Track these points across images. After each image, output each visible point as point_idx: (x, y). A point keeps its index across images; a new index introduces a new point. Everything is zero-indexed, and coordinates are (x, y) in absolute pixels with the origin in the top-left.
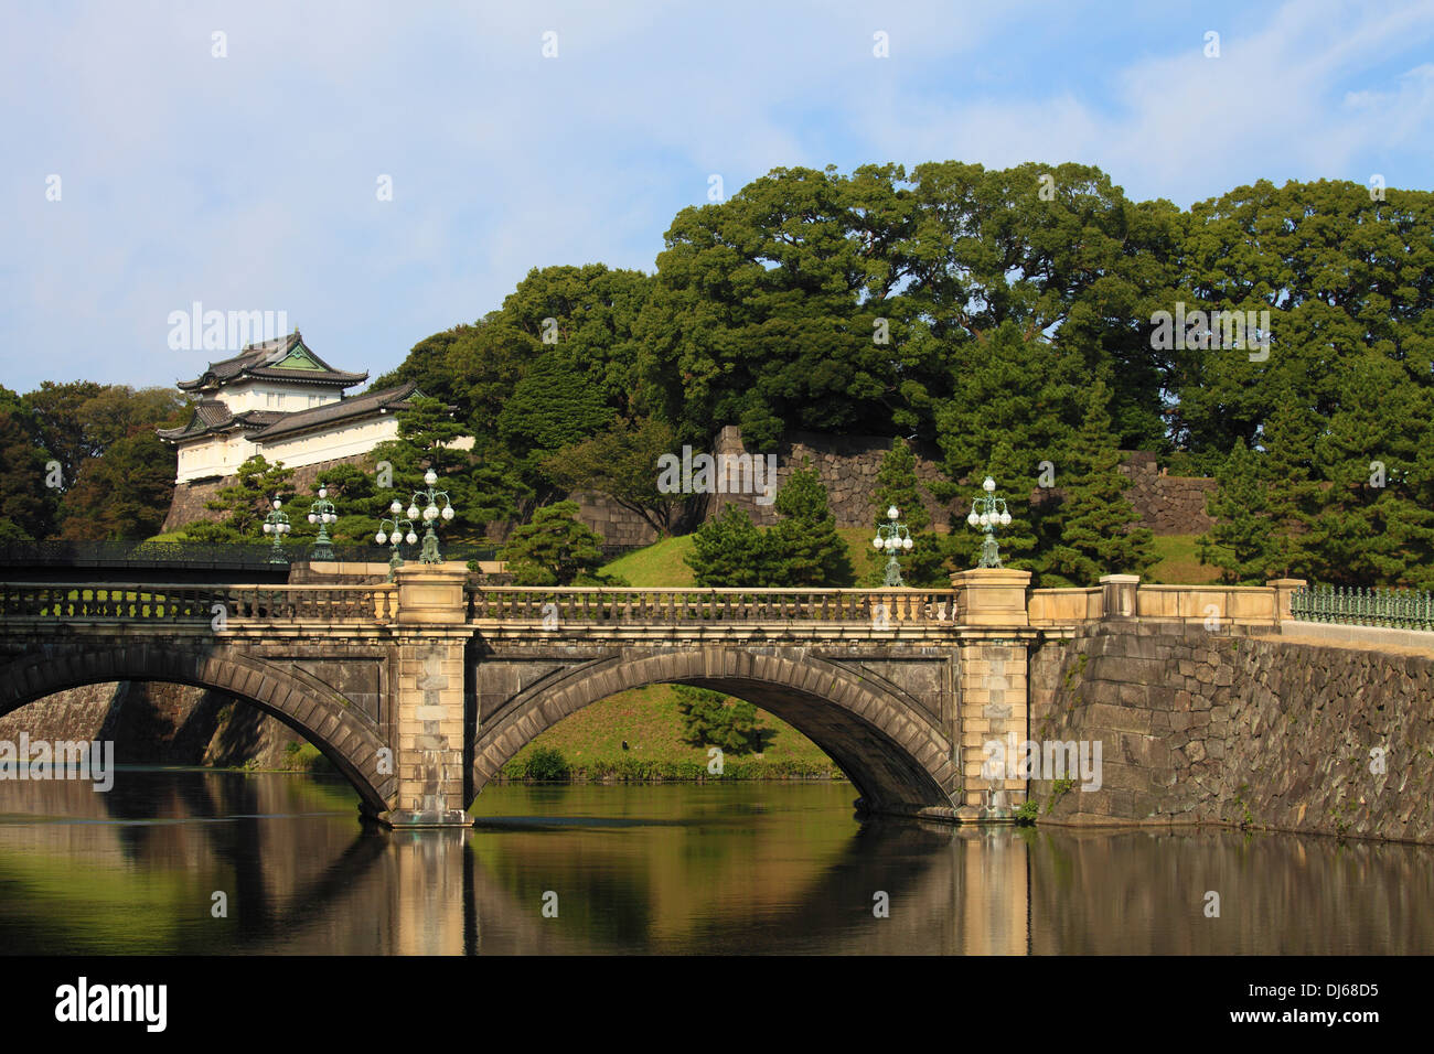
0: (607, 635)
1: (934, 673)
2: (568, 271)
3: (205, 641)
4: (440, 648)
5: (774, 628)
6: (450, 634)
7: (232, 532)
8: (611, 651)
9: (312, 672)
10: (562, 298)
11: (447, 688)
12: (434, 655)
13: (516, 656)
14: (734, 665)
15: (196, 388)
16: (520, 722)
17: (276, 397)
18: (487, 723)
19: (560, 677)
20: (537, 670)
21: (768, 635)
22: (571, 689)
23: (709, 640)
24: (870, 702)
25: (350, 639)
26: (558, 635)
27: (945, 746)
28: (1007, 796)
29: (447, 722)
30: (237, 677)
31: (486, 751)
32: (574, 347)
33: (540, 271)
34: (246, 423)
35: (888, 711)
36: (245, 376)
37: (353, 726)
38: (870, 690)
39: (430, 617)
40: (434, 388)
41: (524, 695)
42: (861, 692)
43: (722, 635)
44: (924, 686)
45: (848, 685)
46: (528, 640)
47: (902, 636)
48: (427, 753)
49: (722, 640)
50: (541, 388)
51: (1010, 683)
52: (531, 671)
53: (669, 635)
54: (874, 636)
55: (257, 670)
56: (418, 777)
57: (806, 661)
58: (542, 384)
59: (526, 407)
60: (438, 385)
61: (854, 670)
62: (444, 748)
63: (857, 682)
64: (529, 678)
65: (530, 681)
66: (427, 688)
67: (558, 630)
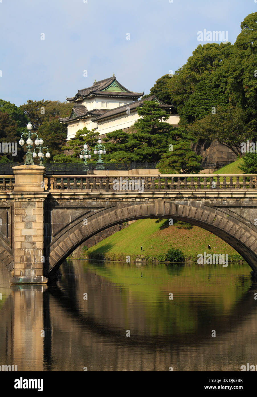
0: (110, 196)
2: (213, 45)
4: (33, 203)
5: (187, 193)
6: (36, 196)
7: (73, 159)
8: (112, 203)
10: (210, 57)
11: (35, 221)
12: (30, 206)
13: (69, 206)
14: (168, 209)
15: (73, 100)
16: (71, 236)
17: (105, 103)
18: (56, 236)
19: (89, 216)
20: (78, 213)
21: (184, 196)
22: (94, 220)
23: (157, 198)
24: (233, 226)
26: (87, 197)
29: (36, 236)
31: (55, 249)
32: (213, 78)
33: (202, 46)
34: (92, 114)
35: (241, 230)
36: (91, 95)
38: (233, 221)
39: (28, 189)
40: (164, 98)
41: (73, 224)
42: (228, 222)
43: (162, 196)
45: (222, 218)
46: (74, 199)
47: (247, 196)
48: (26, 250)
49: (163, 198)
50: (200, 95)
52: (76, 213)
53: (138, 196)
54: (234, 196)
56: (22, 261)
57: (202, 207)
58: (200, 94)
59: (194, 104)
60: (165, 97)
61: (225, 211)
62: (34, 248)
63: (226, 217)
64: (75, 216)
65: (75, 217)
66: (26, 221)
67: (87, 194)
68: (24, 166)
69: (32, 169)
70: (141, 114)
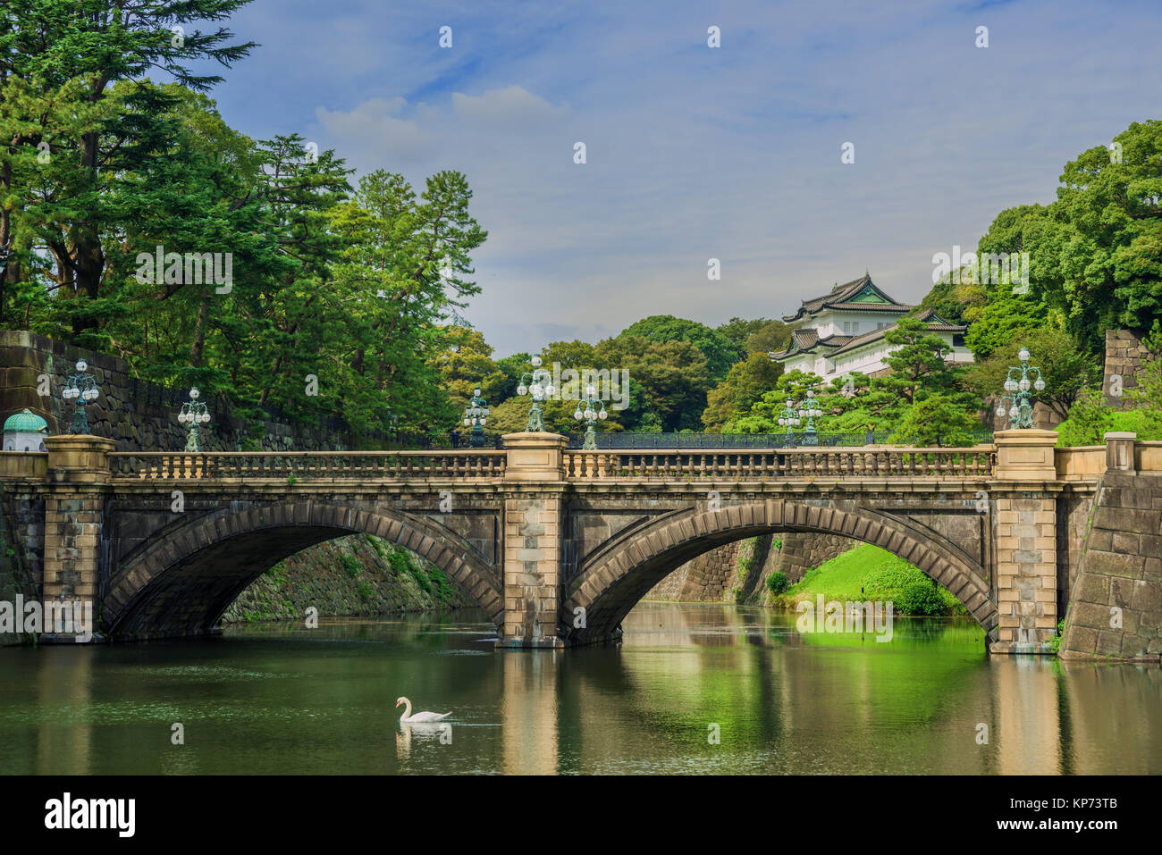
0: (681, 490)
1: (974, 522)
3: (357, 497)
4: (538, 502)
5: (827, 483)
6: (545, 490)
8: (686, 503)
9: (442, 521)
11: (543, 535)
12: (533, 507)
13: (606, 508)
14: (792, 514)
15: (794, 320)
16: (610, 563)
17: (852, 324)
19: (643, 525)
20: (626, 520)
21: (822, 490)
22: (653, 534)
23: (770, 493)
25: (471, 494)
26: (640, 491)
27: (985, 588)
28: (1038, 634)
29: (544, 562)
30: (381, 526)
31: (582, 587)
34: (826, 345)
35: (931, 555)
37: (473, 566)
38: (915, 537)
39: (529, 476)
41: (614, 542)
42: (905, 538)
43: (780, 490)
44: (965, 534)
46: (616, 494)
47: (941, 490)
48: (527, 588)
49: (781, 494)
51: (1040, 531)
52: (619, 520)
53: (736, 490)
54: (916, 490)
55: (398, 520)
56: (519, 609)
57: (857, 512)
61: (900, 519)
62: (541, 584)
63: (902, 530)
64: (618, 526)
65: (618, 529)
66: (527, 534)
67: (640, 486)
68: (526, 434)
69: (537, 439)
70: (894, 342)
